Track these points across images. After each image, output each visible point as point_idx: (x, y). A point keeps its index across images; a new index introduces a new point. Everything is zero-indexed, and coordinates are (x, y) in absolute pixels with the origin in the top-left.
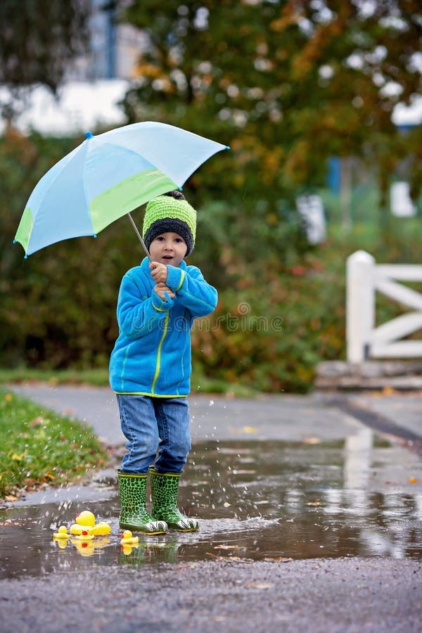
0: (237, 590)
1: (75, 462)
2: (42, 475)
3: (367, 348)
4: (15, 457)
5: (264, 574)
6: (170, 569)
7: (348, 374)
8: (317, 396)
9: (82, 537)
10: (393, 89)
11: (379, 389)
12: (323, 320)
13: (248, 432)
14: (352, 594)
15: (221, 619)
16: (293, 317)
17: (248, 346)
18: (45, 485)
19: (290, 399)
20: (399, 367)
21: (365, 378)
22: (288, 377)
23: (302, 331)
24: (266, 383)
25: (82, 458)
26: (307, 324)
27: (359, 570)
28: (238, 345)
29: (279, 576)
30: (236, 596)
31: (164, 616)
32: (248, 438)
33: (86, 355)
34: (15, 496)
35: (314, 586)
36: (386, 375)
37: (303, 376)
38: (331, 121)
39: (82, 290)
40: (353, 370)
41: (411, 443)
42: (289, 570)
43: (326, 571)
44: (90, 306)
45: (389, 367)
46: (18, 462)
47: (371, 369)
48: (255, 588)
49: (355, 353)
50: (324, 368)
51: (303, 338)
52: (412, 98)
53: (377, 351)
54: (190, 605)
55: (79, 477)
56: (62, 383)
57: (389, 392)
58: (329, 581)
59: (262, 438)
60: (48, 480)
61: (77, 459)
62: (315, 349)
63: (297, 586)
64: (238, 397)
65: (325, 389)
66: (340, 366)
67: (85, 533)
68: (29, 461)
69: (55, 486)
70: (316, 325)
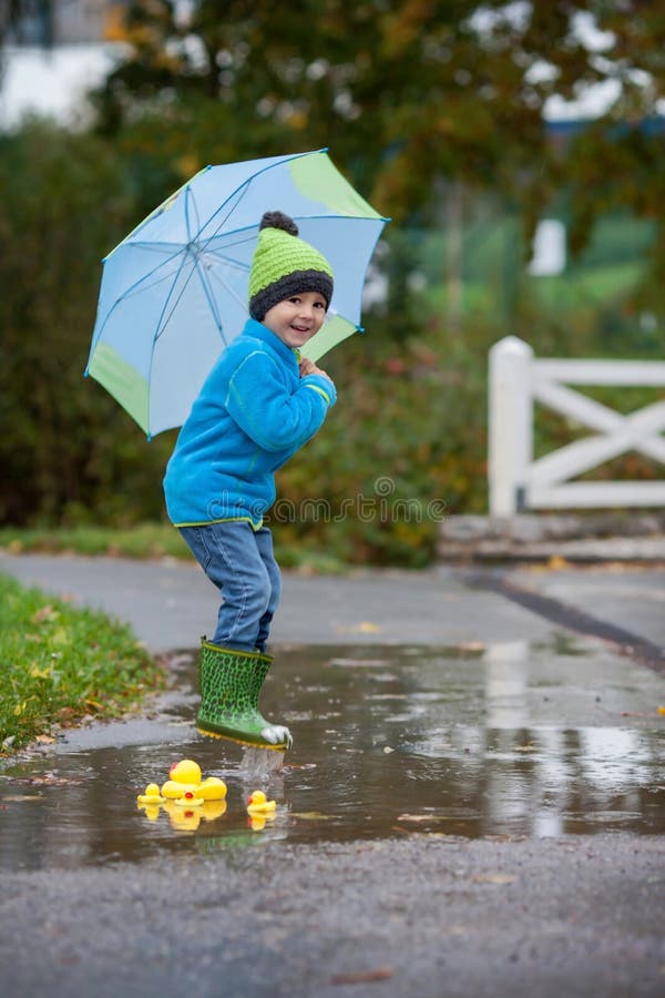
0: (463, 886)
1: (123, 680)
2: (82, 703)
3: (521, 494)
4: (36, 672)
5: (493, 861)
6: (345, 854)
7: (492, 537)
8: (443, 572)
9: (184, 802)
10: (542, 72)
11: (543, 560)
12: (435, 448)
13: (366, 631)
14: (644, 891)
15: (458, 930)
16: (387, 442)
17: (315, 487)
18: (89, 717)
19: (395, 575)
20: (572, 524)
21: (518, 542)
22: (381, 538)
23: (403, 465)
24: (347, 548)
25: (132, 674)
26: (410, 454)
27: (639, 855)
28: (300, 486)
29: (520, 864)
30: (465, 895)
31: (368, 924)
32: (368, 641)
33: (49, 502)
34: (49, 735)
35: (581, 878)
36: (551, 537)
37: (407, 539)
38: (447, 124)
39: (40, 397)
40: (498, 531)
41: (630, 649)
42: (531, 855)
43: (590, 857)
44: (57, 424)
45: (557, 525)
46: (42, 680)
47: (528, 528)
48: (489, 882)
49: (502, 501)
50: (452, 527)
51: (407, 477)
52: (577, 87)
53: (537, 498)
54: (400, 910)
55: (134, 705)
56: (28, 549)
57: (557, 564)
58: (600, 872)
59: (392, 641)
60: (93, 709)
61: (125, 675)
62: (425, 493)
63: (553, 879)
64: (318, 573)
65: (453, 560)
66: (478, 524)
67: (189, 796)
68: (57, 680)
69: (105, 719)
70: (423, 454)
